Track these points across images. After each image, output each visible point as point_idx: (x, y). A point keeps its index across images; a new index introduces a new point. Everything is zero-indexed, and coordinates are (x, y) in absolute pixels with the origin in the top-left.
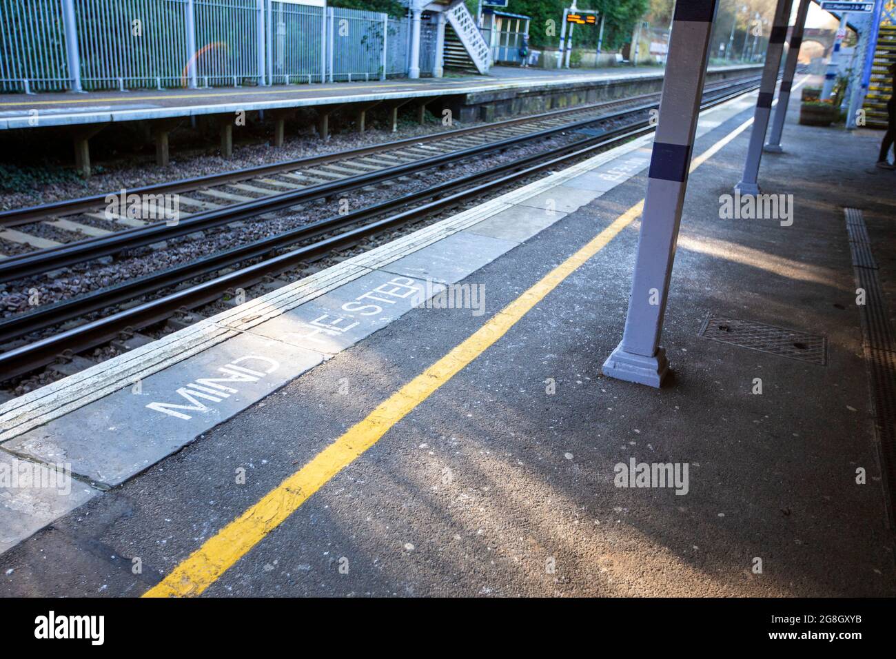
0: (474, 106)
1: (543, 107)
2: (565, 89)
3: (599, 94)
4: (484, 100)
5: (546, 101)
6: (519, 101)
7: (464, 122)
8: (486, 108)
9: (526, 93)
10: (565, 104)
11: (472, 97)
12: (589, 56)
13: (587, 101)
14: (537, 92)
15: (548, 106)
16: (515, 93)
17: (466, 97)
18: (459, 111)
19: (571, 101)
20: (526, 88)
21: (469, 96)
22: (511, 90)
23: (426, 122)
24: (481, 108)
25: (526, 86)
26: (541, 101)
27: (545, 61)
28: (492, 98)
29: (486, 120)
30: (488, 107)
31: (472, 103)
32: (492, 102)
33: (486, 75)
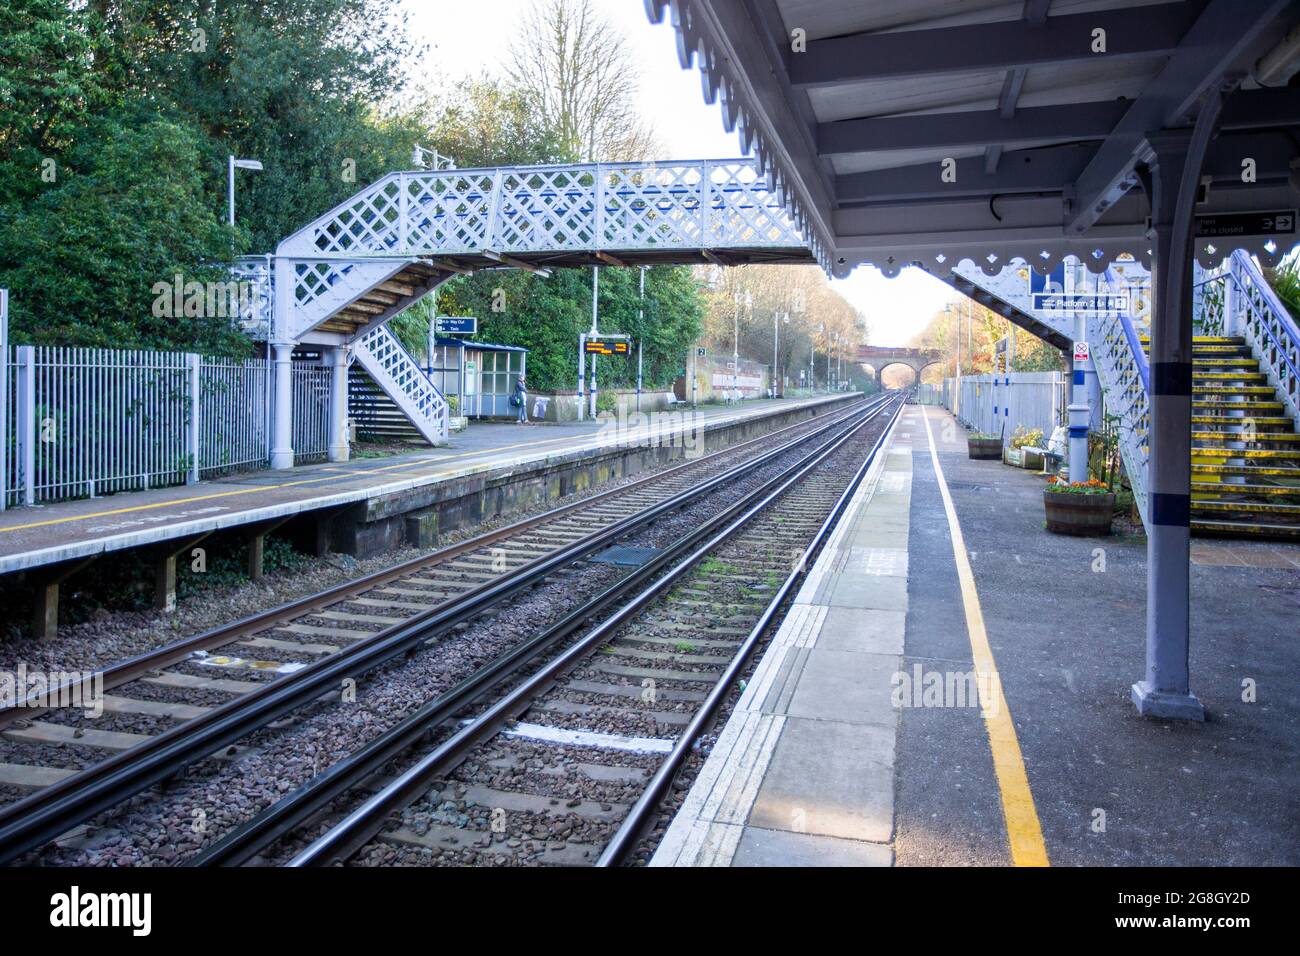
0: (390, 519)
1: (545, 496)
2: (583, 461)
3: (643, 458)
4: (410, 505)
5: (549, 485)
6: (496, 493)
7: (367, 555)
8: (417, 521)
9: (509, 478)
10: (587, 484)
11: (380, 506)
12: (624, 399)
13: (624, 474)
14: (531, 472)
15: (555, 493)
16: (483, 483)
17: (366, 507)
18: (354, 537)
19: (597, 479)
20: (504, 470)
21: (370, 504)
22: (474, 477)
23: (268, 570)
24: (408, 521)
25: (507, 465)
26: (540, 486)
27: (558, 411)
28: (431, 498)
29: (421, 543)
30: (422, 518)
31: (381, 516)
32: (433, 506)
33: (443, 446)
